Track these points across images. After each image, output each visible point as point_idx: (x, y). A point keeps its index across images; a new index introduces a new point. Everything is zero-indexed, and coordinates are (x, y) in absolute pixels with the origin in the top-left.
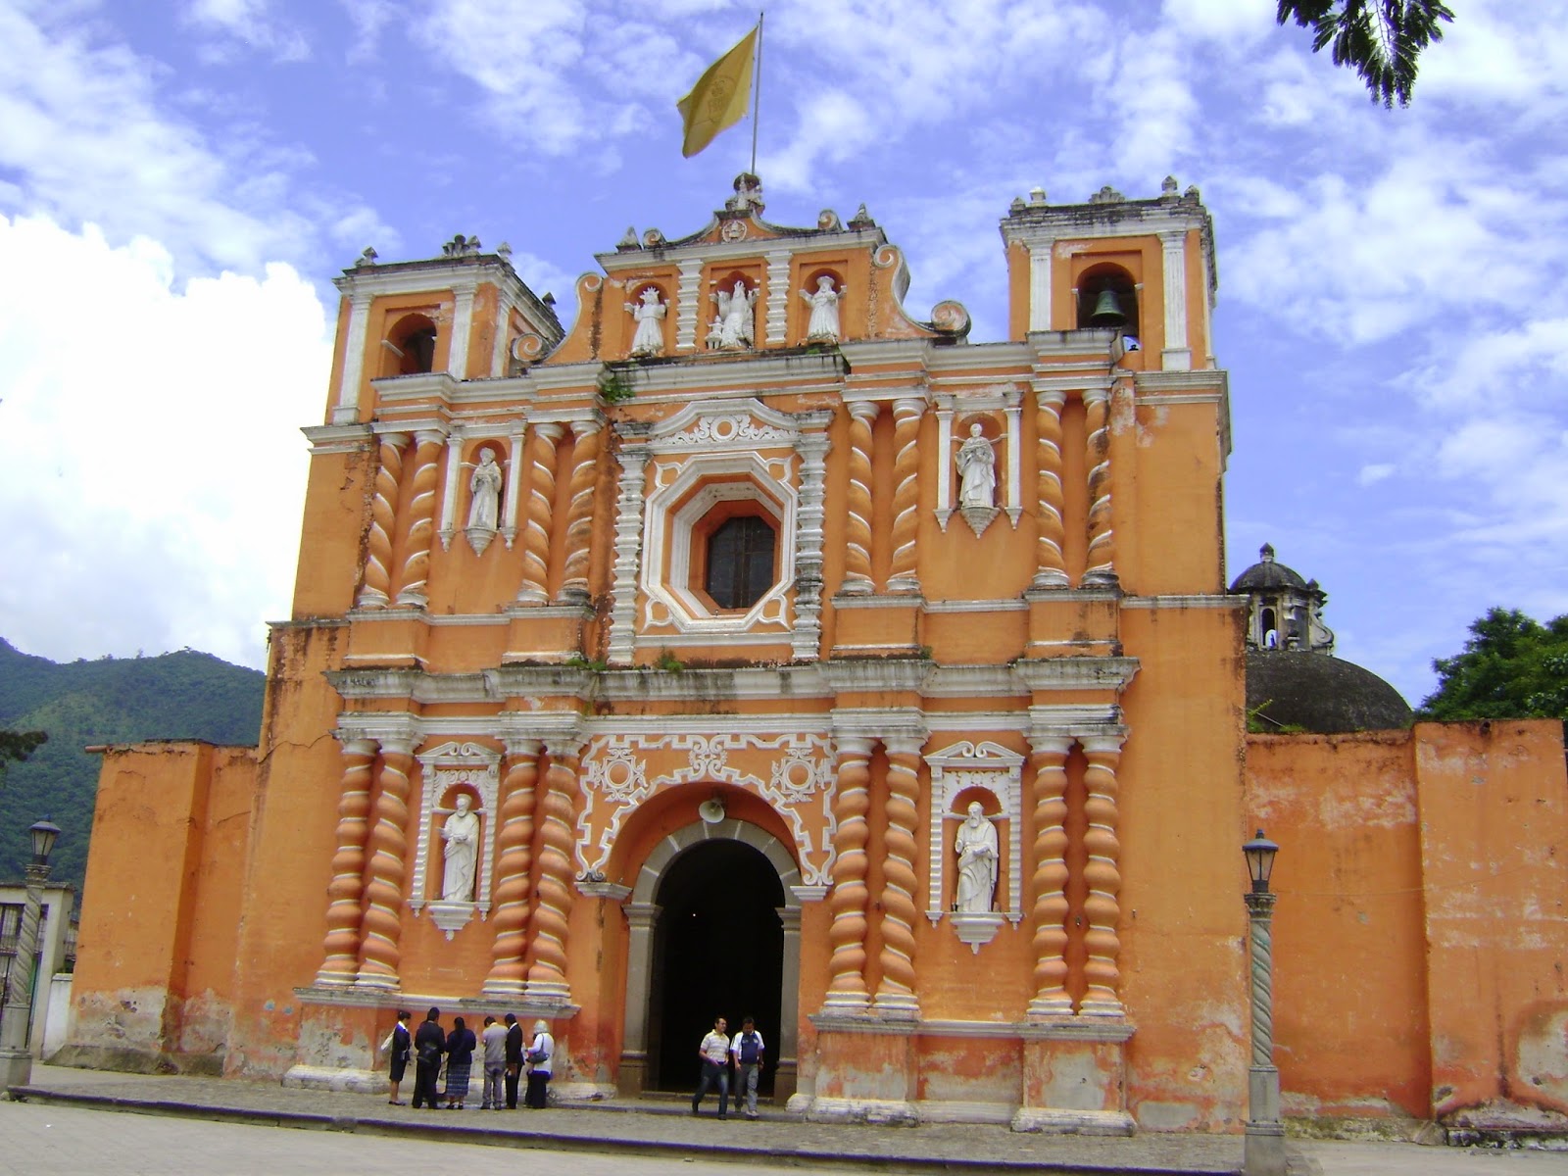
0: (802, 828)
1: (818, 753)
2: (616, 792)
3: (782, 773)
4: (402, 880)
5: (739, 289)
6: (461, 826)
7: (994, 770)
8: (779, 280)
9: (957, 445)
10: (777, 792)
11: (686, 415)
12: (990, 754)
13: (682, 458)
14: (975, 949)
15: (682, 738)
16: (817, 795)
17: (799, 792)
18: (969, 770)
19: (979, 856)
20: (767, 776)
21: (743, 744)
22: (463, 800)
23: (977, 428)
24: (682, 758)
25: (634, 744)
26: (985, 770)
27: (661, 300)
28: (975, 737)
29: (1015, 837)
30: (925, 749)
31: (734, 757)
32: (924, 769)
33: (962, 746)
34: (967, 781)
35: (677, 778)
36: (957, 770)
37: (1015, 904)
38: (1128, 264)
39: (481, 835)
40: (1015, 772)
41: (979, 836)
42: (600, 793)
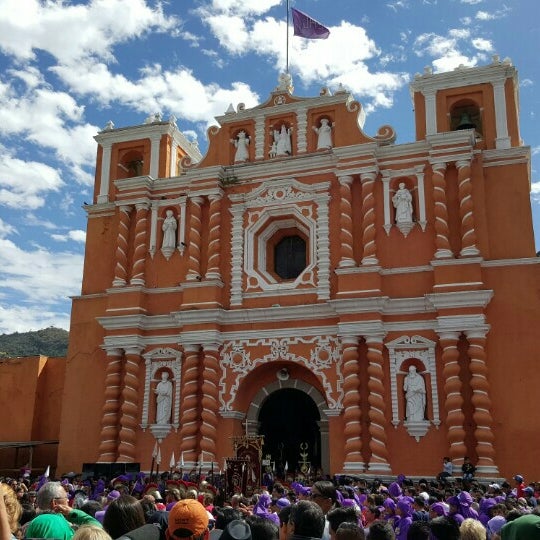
0: (327, 381)
1: (332, 344)
2: (237, 367)
3: (314, 355)
4: (138, 415)
5: (283, 129)
6: (164, 387)
7: (420, 350)
8: (302, 122)
9: (393, 194)
10: (314, 364)
11: (261, 189)
12: (418, 342)
13: (260, 209)
14: (418, 440)
15: (267, 340)
16: (334, 364)
17: (325, 365)
18: (408, 350)
19: (417, 392)
20: (308, 357)
21: (295, 342)
22: (165, 375)
23: (402, 185)
24: (267, 350)
25: (245, 344)
26: (416, 350)
27: (247, 136)
28: (410, 334)
29: (434, 383)
30: (385, 340)
31: (293, 349)
32: (385, 350)
33: (404, 338)
34: (408, 355)
35: (265, 360)
36: (402, 350)
37: (436, 416)
38: (475, 98)
39: (174, 392)
40: (432, 350)
41: (414, 382)
42: (229, 368)
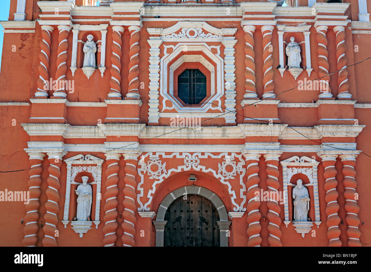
0: (232, 190)
1: (237, 160)
2: (154, 175)
3: (222, 168)
4: (59, 213)
6: (85, 189)
7: (306, 167)
10: (221, 175)
12: (305, 161)
14: (303, 236)
15: (181, 154)
16: (237, 176)
17: (230, 175)
18: (297, 167)
19: (303, 200)
20: (217, 169)
21: (206, 157)
22: (85, 179)
24: (181, 162)
25: (160, 156)
26: (303, 167)
28: (300, 155)
29: (315, 193)
30: (281, 159)
31: (203, 162)
32: (280, 167)
33: (295, 158)
34: (296, 171)
35: (179, 170)
36: (292, 167)
40: (315, 168)
41: (301, 193)
42: (146, 176)
